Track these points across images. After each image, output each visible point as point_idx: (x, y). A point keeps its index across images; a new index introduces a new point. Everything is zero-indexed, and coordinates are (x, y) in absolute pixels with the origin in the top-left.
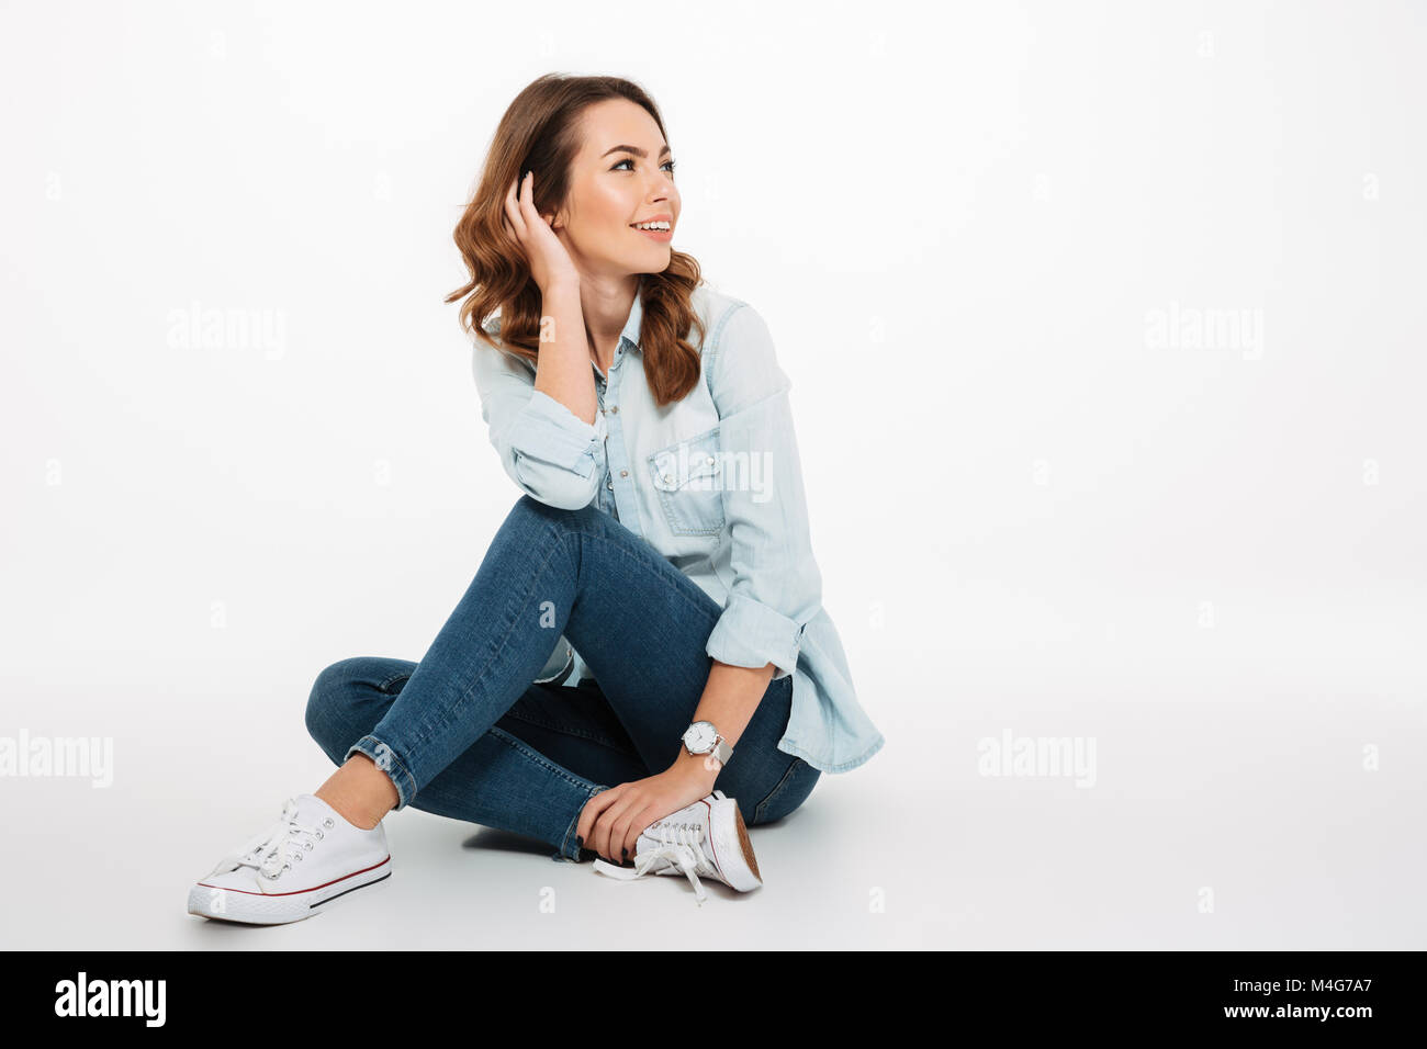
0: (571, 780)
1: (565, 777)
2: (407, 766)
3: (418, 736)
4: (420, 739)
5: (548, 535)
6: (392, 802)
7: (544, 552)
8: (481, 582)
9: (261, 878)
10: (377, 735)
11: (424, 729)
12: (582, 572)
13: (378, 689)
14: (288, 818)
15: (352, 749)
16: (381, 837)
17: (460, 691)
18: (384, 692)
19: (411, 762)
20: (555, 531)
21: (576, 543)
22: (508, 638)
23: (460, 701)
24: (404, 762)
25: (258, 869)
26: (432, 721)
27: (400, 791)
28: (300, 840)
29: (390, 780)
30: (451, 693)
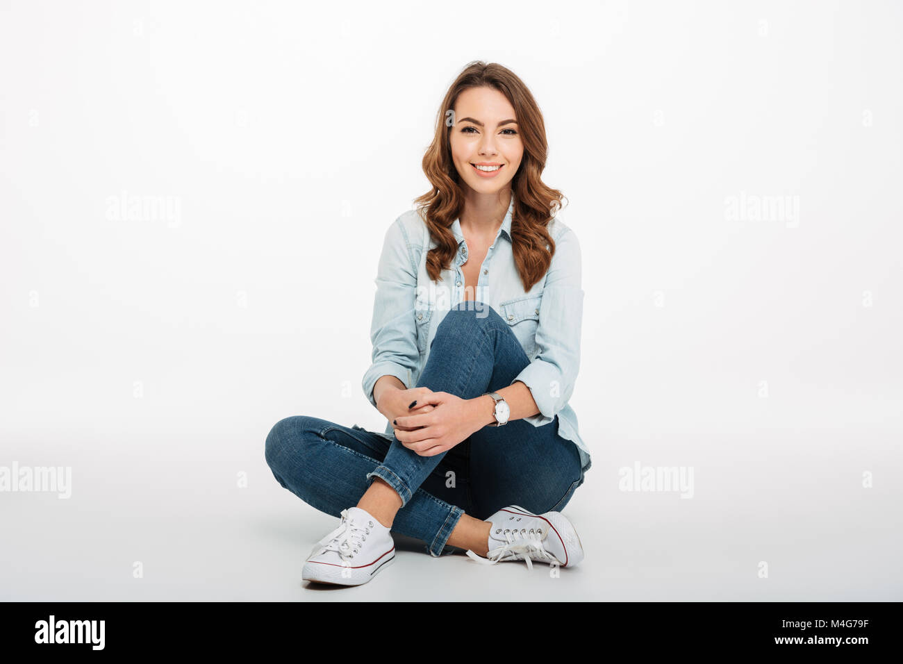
0: (438, 501)
1: (434, 499)
4: (415, 468)
7: (479, 343)
9: (344, 558)
10: (388, 467)
13: (319, 435)
14: (348, 521)
18: (323, 438)
19: (409, 483)
20: (484, 329)
24: (406, 483)
25: (338, 552)
28: (359, 534)
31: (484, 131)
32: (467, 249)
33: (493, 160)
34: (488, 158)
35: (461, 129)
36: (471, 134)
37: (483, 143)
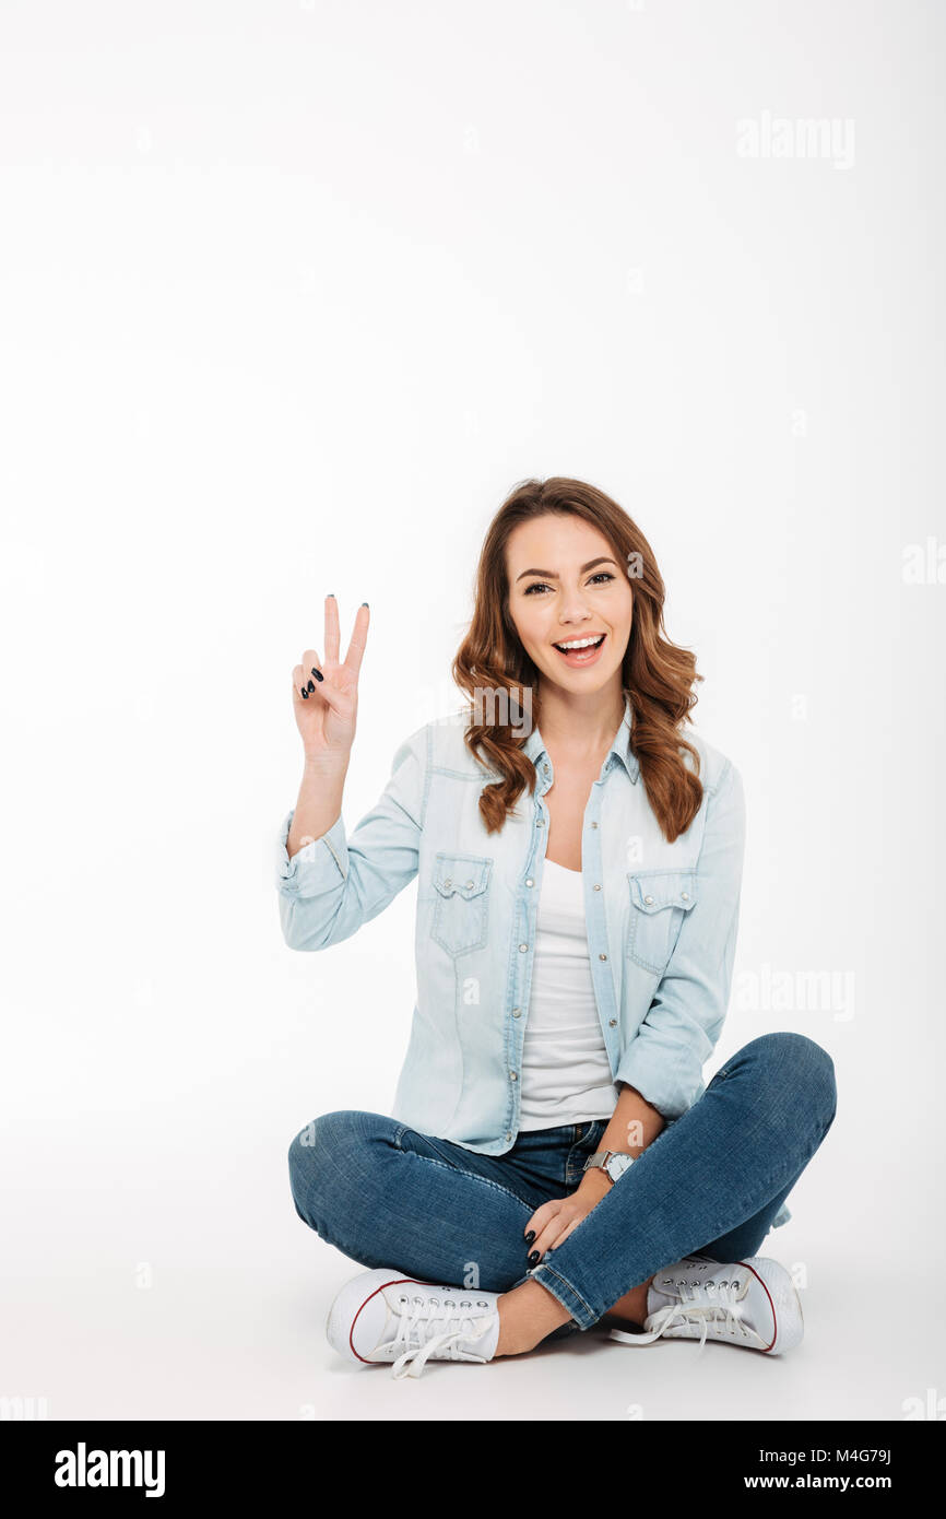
13: (393, 1146)
18: (398, 1148)
31: (560, 586)
32: (550, 766)
33: (586, 628)
34: (578, 626)
35: (523, 591)
36: (542, 595)
37: (562, 604)
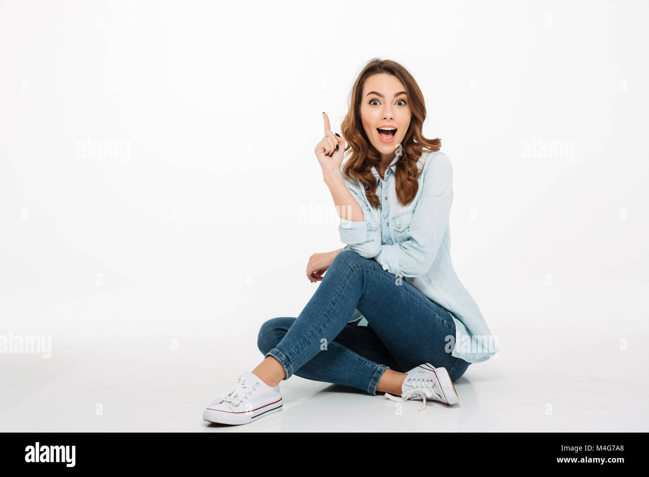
0: (369, 363)
1: (366, 362)
2: (290, 362)
3: (295, 350)
5: (350, 270)
6: (284, 377)
7: (348, 277)
8: (322, 288)
9: (232, 406)
10: (278, 348)
11: (297, 347)
12: (364, 285)
13: (286, 330)
14: (241, 382)
15: (268, 354)
16: (278, 391)
17: (312, 333)
20: (353, 268)
21: (361, 273)
22: (332, 311)
23: (312, 337)
25: (230, 402)
26: (300, 344)
27: (287, 372)
28: (246, 391)
29: (283, 367)
30: (309, 333)
33: (391, 122)
34: (388, 121)
